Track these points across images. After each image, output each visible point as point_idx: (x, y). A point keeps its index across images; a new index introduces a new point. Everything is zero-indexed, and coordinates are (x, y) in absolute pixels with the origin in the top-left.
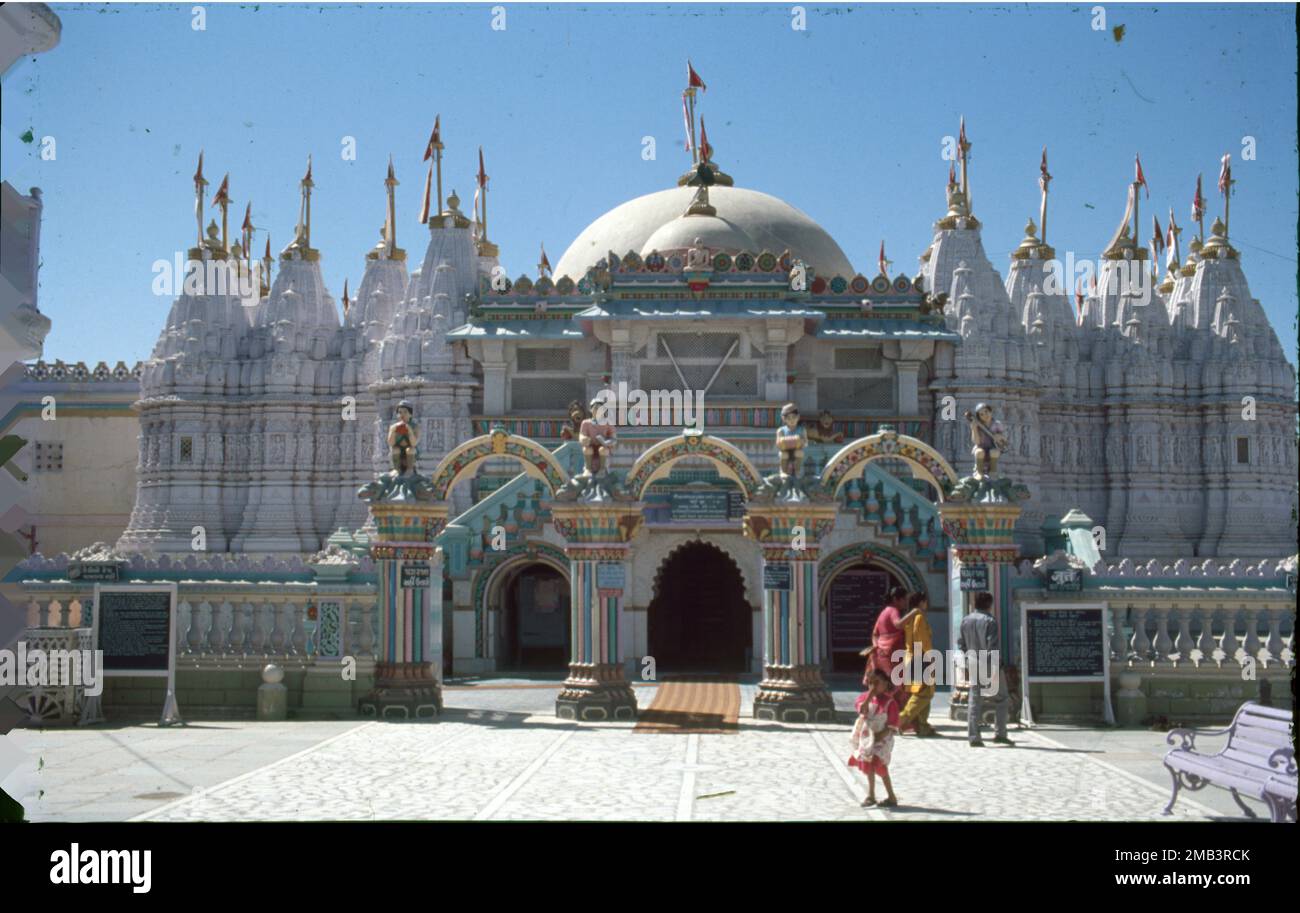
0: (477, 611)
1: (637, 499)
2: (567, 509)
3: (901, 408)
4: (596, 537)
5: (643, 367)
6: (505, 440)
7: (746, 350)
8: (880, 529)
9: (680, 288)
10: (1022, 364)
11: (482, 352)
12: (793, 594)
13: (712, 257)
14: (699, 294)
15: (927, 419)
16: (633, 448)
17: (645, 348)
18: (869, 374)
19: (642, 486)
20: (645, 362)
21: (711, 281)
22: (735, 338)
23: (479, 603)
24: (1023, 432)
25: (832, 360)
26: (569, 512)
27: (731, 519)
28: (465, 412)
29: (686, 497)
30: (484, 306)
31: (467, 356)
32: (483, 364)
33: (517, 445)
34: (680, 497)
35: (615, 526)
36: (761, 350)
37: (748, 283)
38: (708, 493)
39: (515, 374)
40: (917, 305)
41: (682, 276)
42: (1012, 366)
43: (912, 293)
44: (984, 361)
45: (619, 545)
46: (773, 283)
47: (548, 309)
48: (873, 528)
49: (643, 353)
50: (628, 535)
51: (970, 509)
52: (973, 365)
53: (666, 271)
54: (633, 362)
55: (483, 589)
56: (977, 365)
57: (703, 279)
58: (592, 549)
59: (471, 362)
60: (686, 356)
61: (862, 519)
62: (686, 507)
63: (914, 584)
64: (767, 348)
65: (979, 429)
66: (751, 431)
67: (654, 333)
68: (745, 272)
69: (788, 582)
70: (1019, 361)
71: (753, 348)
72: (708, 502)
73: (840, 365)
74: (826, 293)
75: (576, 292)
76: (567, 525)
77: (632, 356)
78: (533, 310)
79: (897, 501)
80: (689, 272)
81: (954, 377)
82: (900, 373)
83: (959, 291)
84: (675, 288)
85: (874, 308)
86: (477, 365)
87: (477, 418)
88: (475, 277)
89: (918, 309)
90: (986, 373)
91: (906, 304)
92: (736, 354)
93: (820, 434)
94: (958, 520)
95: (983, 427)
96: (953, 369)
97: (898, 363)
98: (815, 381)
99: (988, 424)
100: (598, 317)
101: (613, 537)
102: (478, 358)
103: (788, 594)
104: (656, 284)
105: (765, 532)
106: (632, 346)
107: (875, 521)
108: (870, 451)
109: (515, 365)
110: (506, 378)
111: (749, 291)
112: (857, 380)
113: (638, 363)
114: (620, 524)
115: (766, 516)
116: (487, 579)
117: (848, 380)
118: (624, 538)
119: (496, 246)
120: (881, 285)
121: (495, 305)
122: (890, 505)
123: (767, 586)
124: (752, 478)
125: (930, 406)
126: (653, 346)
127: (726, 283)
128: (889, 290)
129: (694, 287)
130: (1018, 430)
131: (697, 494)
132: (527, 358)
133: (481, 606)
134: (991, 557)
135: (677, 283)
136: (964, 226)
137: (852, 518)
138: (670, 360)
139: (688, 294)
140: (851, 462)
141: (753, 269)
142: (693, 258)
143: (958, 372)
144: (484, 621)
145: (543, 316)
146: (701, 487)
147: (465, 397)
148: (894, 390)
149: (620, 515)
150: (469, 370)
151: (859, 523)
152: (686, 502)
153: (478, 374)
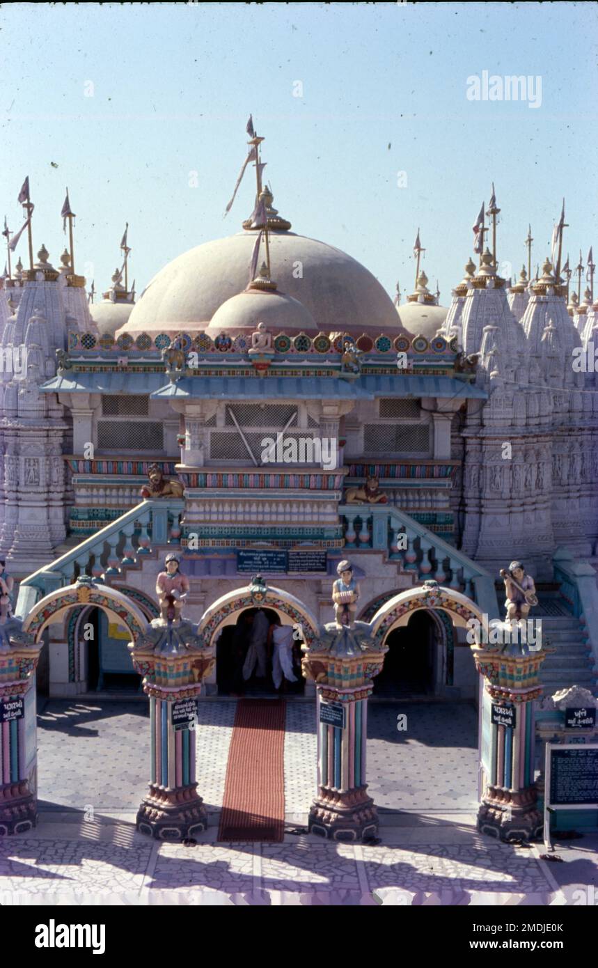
0: (69, 643)
1: (208, 645)
2: (146, 653)
3: (436, 454)
4: (171, 681)
5: (213, 434)
6: (89, 592)
7: (303, 420)
8: (417, 578)
9: (245, 366)
10: (540, 410)
11: (71, 401)
12: (345, 732)
13: (275, 338)
14: (262, 372)
15: (459, 463)
16: (204, 505)
17: (214, 417)
18: (409, 422)
19: (212, 633)
20: (214, 430)
21: (273, 360)
22: (294, 409)
23: (71, 637)
24: (539, 468)
25: (377, 410)
26: (147, 656)
27: (290, 573)
28: (57, 451)
29: (250, 554)
30: (72, 360)
31: (58, 402)
32: (72, 410)
33: (100, 596)
34: (245, 555)
35: (188, 668)
36: (317, 420)
37: (306, 363)
38: (269, 552)
39: (100, 418)
40: (452, 364)
41: (247, 357)
42: (531, 414)
43: (447, 351)
44: (509, 413)
45: (191, 686)
46: (327, 363)
47: (129, 363)
48: (411, 577)
49: (213, 422)
50: (200, 675)
51: (502, 657)
52: (499, 417)
53: (233, 351)
54: (204, 430)
55: (75, 625)
56: (502, 416)
57: (265, 361)
58: (168, 693)
59: (61, 407)
60: (249, 425)
61: (402, 569)
62: (250, 562)
63: (445, 623)
64: (321, 419)
65: (512, 585)
66: (307, 493)
67: (223, 405)
68: (302, 353)
69: (341, 722)
70: (537, 409)
71: (310, 419)
72: (268, 558)
73: (383, 414)
74: (373, 351)
75: (153, 348)
76: (146, 666)
77: (202, 425)
78: (116, 363)
79: (431, 553)
80: (253, 354)
81: (482, 425)
82: (436, 423)
83: (488, 346)
84: (240, 366)
85: (414, 366)
86: (67, 409)
87: (68, 457)
88: (62, 324)
89: (453, 367)
90: (509, 422)
91: (442, 363)
92: (294, 424)
93: (367, 495)
94: (492, 664)
95: (515, 584)
96: (481, 419)
97: (435, 415)
98: (362, 428)
99: (520, 582)
100: (174, 396)
101: (187, 678)
102: (67, 405)
103: (341, 731)
104: (224, 363)
105: (321, 675)
106: (203, 415)
107: (414, 571)
108: (415, 604)
109: (100, 410)
110: (92, 422)
111: (306, 370)
112: (399, 426)
113: (209, 431)
114: (193, 666)
115: (323, 661)
116: (77, 616)
117: (392, 426)
118: (197, 679)
119: (83, 277)
120: (421, 345)
121: (81, 359)
122: (426, 557)
123: (322, 720)
124: (310, 628)
125: (461, 448)
126: (221, 415)
127: (286, 363)
128: (428, 350)
129: (257, 367)
130: (534, 468)
131: (261, 553)
132: (111, 404)
133: (73, 639)
134: (519, 699)
135: (242, 363)
136: (493, 286)
137: (393, 568)
138: (237, 429)
139: (252, 372)
140: (398, 614)
141: (309, 351)
142: (257, 341)
143: (486, 422)
144: (76, 652)
145: (124, 369)
146: (263, 546)
147: (57, 440)
148: (431, 436)
149: (193, 659)
150: (61, 414)
151: (399, 573)
152: (251, 558)
153: (68, 419)
